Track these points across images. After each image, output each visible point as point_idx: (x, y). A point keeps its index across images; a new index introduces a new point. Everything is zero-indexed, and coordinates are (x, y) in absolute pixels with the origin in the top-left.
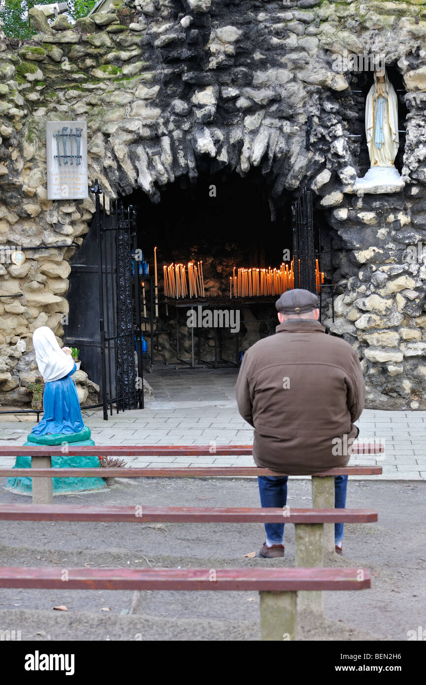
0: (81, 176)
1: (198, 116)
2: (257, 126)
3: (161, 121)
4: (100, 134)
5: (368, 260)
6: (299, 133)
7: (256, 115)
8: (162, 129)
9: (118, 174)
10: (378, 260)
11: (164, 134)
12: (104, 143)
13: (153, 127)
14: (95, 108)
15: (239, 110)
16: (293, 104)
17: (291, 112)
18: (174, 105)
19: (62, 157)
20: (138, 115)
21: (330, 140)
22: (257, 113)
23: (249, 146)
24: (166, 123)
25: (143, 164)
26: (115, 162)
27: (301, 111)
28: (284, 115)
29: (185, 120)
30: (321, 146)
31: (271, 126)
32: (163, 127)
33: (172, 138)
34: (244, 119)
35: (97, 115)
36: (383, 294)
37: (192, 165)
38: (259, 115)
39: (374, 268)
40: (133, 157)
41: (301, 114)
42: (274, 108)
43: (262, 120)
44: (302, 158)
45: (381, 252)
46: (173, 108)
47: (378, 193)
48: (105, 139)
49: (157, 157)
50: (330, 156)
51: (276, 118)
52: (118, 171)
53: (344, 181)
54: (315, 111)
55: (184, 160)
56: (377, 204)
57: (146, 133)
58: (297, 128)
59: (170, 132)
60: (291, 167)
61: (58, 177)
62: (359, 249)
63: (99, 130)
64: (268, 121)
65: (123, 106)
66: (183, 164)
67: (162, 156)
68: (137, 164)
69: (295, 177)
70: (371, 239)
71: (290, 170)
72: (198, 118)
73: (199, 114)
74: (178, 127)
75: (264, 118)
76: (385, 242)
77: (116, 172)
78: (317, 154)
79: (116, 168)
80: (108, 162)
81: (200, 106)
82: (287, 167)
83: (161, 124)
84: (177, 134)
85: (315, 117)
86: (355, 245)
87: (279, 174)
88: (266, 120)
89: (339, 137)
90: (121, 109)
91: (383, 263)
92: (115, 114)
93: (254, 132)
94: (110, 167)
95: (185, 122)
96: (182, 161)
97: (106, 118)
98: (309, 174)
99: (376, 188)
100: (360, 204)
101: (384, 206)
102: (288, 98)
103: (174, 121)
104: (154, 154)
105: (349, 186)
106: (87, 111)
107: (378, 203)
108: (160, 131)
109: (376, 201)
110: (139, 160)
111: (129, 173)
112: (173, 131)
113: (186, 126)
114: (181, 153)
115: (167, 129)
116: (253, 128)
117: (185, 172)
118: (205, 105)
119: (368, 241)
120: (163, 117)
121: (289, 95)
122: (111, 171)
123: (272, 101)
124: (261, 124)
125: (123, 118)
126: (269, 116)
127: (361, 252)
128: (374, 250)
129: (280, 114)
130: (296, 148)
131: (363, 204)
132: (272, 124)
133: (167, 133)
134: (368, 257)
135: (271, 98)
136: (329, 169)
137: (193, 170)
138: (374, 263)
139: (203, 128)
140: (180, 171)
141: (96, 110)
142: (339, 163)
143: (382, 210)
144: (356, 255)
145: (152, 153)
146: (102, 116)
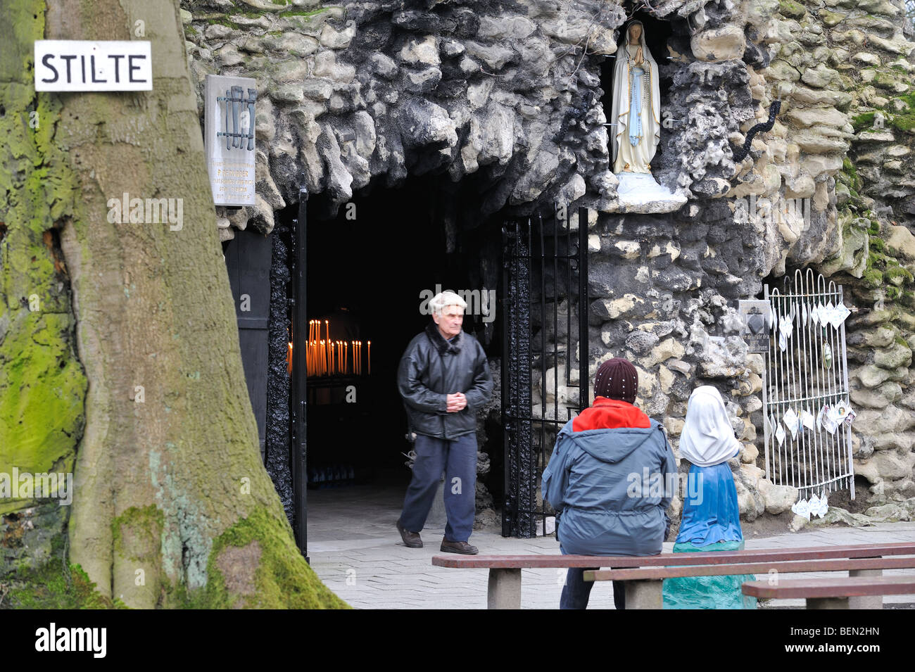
0: (248, 169)
1: (415, 82)
2: (485, 102)
3: (358, 85)
4: (266, 101)
5: (622, 314)
6: (539, 117)
7: (483, 86)
8: (358, 100)
9: (295, 168)
10: (636, 315)
11: (361, 108)
12: (274, 117)
13: (346, 95)
14: (254, 58)
15: (463, 75)
16: (540, 71)
17: (533, 83)
18: (378, 61)
19: (231, 135)
20: (327, 74)
21: (587, 130)
22: (484, 83)
23: (479, 133)
24: (364, 90)
25: (334, 155)
26: (295, 148)
27: (548, 82)
28: (523, 87)
29: (390, 86)
30: (572, 139)
31: (504, 104)
32: (359, 95)
33: (372, 113)
34: (466, 90)
35: (262, 69)
36: (646, 366)
37: (400, 158)
38: (487, 85)
39: (631, 327)
40: (323, 142)
41: (547, 87)
42: (510, 75)
43: (490, 94)
44: (550, 156)
45: (642, 301)
46: (375, 66)
47: (651, 212)
48: (275, 110)
49: (350, 144)
50: (584, 153)
51: (510, 92)
52: (296, 163)
53: (610, 193)
54: (569, 82)
55: (386, 151)
56: (643, 229)
57: (338, 103)
58: (538, 108)
59: (370, 104)
60: (526, 167)
61: (221, 168)
62: (611, 297)
63: (266, 94)
64: (500, 96)
65: (302, 57)
66: (384, 157)
67: (358, 143)
68: (326, 152)
69: (538, 185)
70: (626, 283)
71: (523, 174)
72: (415, 86)
73: (417, 79)
74: (380, 98)
75: (493, 91)
76: (646, 287)
77: (293, 164)
78: (566, 150)
79: (294, 157)
80: (281, 148)
81: (419, 67)
82: (519, 168)
83: (358, 91)
84: (379, 107)
85: (568, 93)
86: (607, 291)
87: (505, 179)
88: (497, 94)
89: (601, 125)
90: (301, 63)
91: (642, 319)
92: (294, 70)
93: (482, 112)
94: (285, 156)
95: (390, 91)
96: (384, 153)
97: (281, 75)
98: (554, 179)
99: (650, 205)
100: (620, 229)
101: (652, 232)
102: (534, 62)
103: (377, 88)
104: (348, 139)
105: (614, 201)
106: (243, 61)
107: (645, 227)
108: (356, 103)
109: (642, 225)
110: (329, 148)
111: (312, 168)
112: (374, 102)
113: (393, 97)
114: (383, 140)
115: (365, 100)
116: (481, 106)
117: (385, 170)
118: (428, 65)
119: (622, 286)
120: (361, 81)
121: (537, 57)
122: (283, 164)
123: (509, 65)
124: (490, 99)
125: (305, 78)
126: (500, 87)
127: (612, 302)
128: (634, 299)
129: (517, 85)
130: (535, 140)
131: (624, 228)
132: (507, 100)
133: (365, 105)
134: (624, 310)
135: (508, 60)
136: (581, 174)
137: (402, 167)
138: (629, 319)
139: (423, 102)
140: (378, 167)
141: (257, 61)
142: (597, 164)
143: (648, 238)
144: (607, 306)
145: (345, 136)
146: (272, 72)
